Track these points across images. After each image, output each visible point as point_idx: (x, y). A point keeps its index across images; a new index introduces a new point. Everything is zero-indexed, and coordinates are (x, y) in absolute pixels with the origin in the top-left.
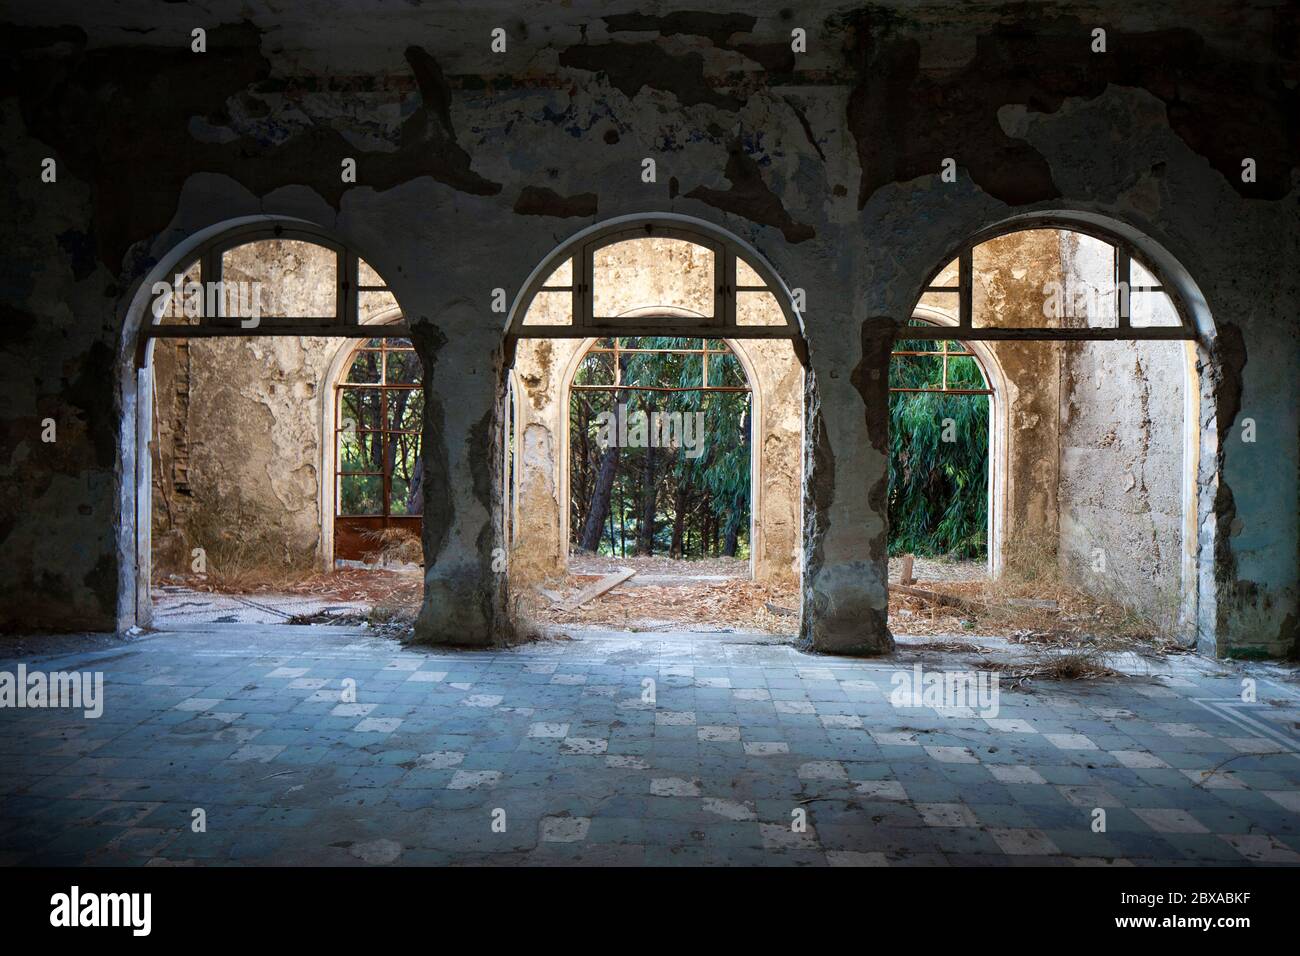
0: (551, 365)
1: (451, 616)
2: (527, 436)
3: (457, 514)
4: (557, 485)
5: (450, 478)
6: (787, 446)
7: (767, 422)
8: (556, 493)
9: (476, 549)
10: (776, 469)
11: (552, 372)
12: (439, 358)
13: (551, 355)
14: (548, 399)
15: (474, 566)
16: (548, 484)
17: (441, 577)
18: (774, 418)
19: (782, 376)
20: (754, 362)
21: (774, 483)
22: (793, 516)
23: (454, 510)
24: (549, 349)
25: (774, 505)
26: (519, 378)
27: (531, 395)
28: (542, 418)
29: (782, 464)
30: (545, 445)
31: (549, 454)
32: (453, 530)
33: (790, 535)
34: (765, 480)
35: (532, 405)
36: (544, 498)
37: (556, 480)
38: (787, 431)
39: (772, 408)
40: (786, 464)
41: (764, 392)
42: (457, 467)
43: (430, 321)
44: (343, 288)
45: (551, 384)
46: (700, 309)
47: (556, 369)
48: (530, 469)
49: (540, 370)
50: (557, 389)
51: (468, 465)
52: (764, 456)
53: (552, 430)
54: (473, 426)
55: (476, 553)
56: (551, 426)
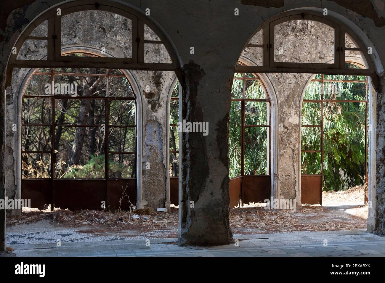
0: (161, 85)
1: (207, 228)
2: (147, 128)
3: (210, 171)
4: (165, 156)
5: (206, 150)
6: (291, 132)
7: (281, 118)
8: (164, 161)
9: (221, 190)
10: (286, 145)
11: (162, 89)
12: (200, 83)
13: (161, 79)
14: (160, 106)
15: (220, 200)
16: (159, 156)
17: (202, 207)
18: (285, 116)
19: (289, 92)
20: (274, 85)
21: (285, 152)
22: (295, 171)
23: (209, 169)
24: (160, 76)
25: (284, 165)
26: (142, 92)
27: (149, 103)
28: (156, 117)
29: (289, 142)
30: (157, 133)
31: (160, 138)
32: (208, 180)
33: (293, 181)
34: (280, 151)
35: (150, 109)
36: (157, 164)
37: (165, 153)
38: (291, 123)
39: (284, 111)
40: (291, 142)
41: (279, 102)
42: (210, 144)
43: (195, 63)
44: (136, 41)
45: (161, 96)
46: (245, 54)
47: (165, 87)
48: (149, 147)
49: (155, 88)
50: (165, 99)
51: (216, 143)
52: (280, 137)
53: (162, 123)
54: (219, 121)
55: (221, 193)
56: (162, 122)
